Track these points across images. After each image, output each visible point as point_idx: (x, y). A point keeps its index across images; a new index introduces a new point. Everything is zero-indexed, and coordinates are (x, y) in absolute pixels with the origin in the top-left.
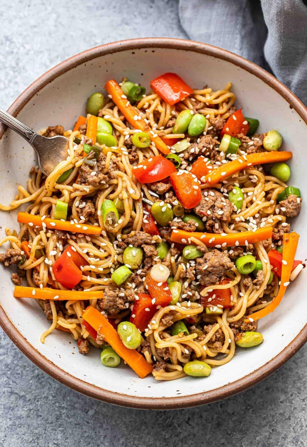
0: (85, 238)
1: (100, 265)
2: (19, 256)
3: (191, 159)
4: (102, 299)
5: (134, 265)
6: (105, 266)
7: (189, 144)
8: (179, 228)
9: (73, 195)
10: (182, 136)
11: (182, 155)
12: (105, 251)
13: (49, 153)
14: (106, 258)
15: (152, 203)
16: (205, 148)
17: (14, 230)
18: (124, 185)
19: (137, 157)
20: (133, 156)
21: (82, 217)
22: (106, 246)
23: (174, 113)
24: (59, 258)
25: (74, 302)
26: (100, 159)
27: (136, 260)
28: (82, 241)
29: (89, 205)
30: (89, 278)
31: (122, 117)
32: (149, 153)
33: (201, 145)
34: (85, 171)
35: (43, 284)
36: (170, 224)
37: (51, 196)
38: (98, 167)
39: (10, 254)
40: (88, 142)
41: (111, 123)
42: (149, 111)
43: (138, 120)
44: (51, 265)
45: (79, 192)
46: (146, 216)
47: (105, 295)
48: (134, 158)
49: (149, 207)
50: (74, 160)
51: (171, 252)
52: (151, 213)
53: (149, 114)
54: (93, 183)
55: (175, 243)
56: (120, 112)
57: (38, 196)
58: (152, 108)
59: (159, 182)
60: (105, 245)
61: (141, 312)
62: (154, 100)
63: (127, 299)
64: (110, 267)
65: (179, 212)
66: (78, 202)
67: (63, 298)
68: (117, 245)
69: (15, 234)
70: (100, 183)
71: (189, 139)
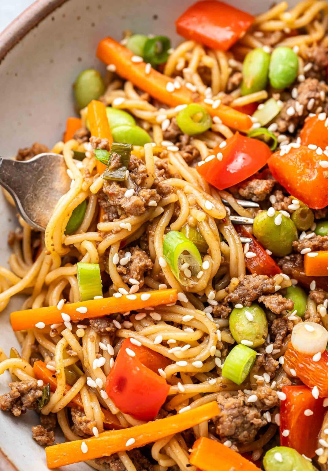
0: (151, 317)
1: (195, 357)
2: (35, 390)
3: (291, 129)
4: (218, 418)
5: (257, 338)
6: (204, 355)
7: (280, 104)
8: (315, 249)
9: (103, 246)
10: (263, 94)
11: (273, 127)
12: (195, 329)
13: (35, 189)
14: (200, 341)
15: (251, 221)
16: (312, 101)
17: (12, 349)
18: (191, 199)
19: (195, 152)
20: (188, 152)
21: (132, 281)
22: (194, 319)
23: (233, 63)
24: (111, 369)
25: (167, 441)
26: (133, 166)
27: (257, 329)
28: (145, 323)
29: (137, 255)
30: (180, 387)
31: (145, 96)
32: (214, 140)
33: (303, 97)
34: (113, 194)
35: (96, 426)
36: (297, 246)
37: (62, 265)
38: (134, 179)
39: (19, 391)
40: (100, 146)
41: (127, 111)
42: (190, 71)
43: (176, 90)
44: (101, 387)
45: (113, 236)
46: (247, 246)
47: (222, 410)
48: (190, 155)
49: (248, 229)
50: (85, 183)
51: (313, 299)
52: (254, 237)
53: (191, 76)
54: (135, 210)
55: (316, 278)
56: (138, 89)
57: (36, 277)
58: (193, 65)
59: (250, 179)
60: (192, 317)
61: (298, 421)
62: (191, 51)
63: (264, 404)
64: (213, 355)
65: (305, 220)
66: (116, 255)
67: (143, 441)
68: (212, 314)
69: (14, 354)
70: (147, 206)
71: (276, 96)
